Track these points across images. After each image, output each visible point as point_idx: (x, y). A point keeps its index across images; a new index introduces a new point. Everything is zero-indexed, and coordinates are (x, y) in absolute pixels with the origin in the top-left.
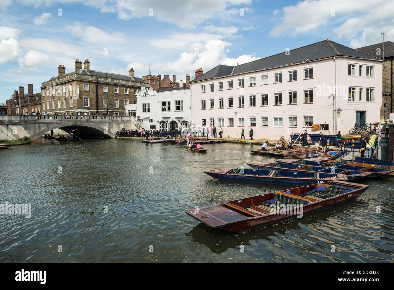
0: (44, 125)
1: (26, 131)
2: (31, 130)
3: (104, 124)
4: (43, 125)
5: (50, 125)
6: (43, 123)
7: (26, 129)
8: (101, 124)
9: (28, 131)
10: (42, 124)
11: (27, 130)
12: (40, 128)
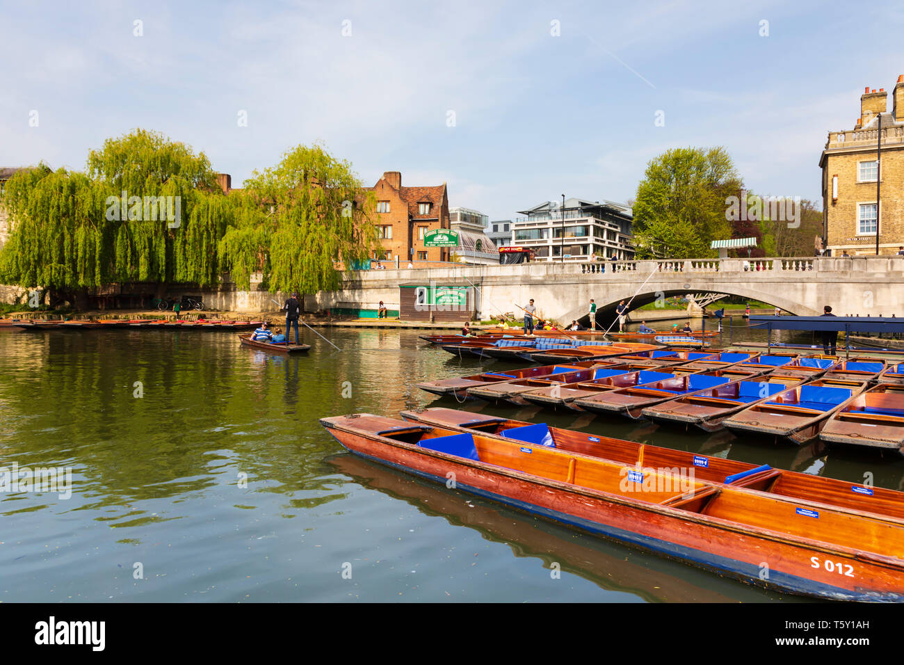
0: (598, 287)
1: (556, 300)
2: (567, 300)
3: (799, 285)
4: (595, 287)
5: (613, 287)
6: (597, 282)
7: (556, 295)
8: (785, 286)
9: (561, 300)
10: (591, 285)
11: (558, 299)
12: (588, 294)
